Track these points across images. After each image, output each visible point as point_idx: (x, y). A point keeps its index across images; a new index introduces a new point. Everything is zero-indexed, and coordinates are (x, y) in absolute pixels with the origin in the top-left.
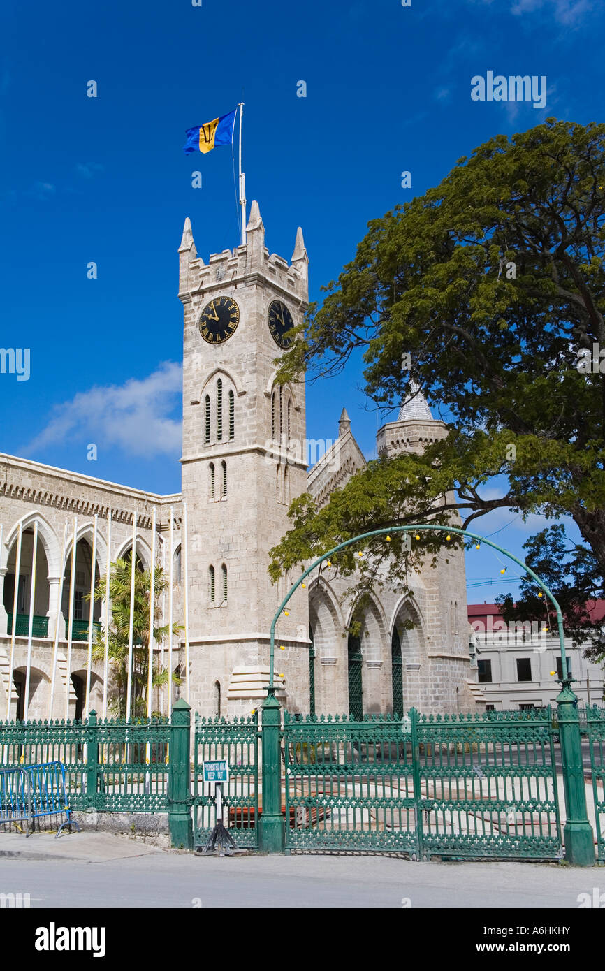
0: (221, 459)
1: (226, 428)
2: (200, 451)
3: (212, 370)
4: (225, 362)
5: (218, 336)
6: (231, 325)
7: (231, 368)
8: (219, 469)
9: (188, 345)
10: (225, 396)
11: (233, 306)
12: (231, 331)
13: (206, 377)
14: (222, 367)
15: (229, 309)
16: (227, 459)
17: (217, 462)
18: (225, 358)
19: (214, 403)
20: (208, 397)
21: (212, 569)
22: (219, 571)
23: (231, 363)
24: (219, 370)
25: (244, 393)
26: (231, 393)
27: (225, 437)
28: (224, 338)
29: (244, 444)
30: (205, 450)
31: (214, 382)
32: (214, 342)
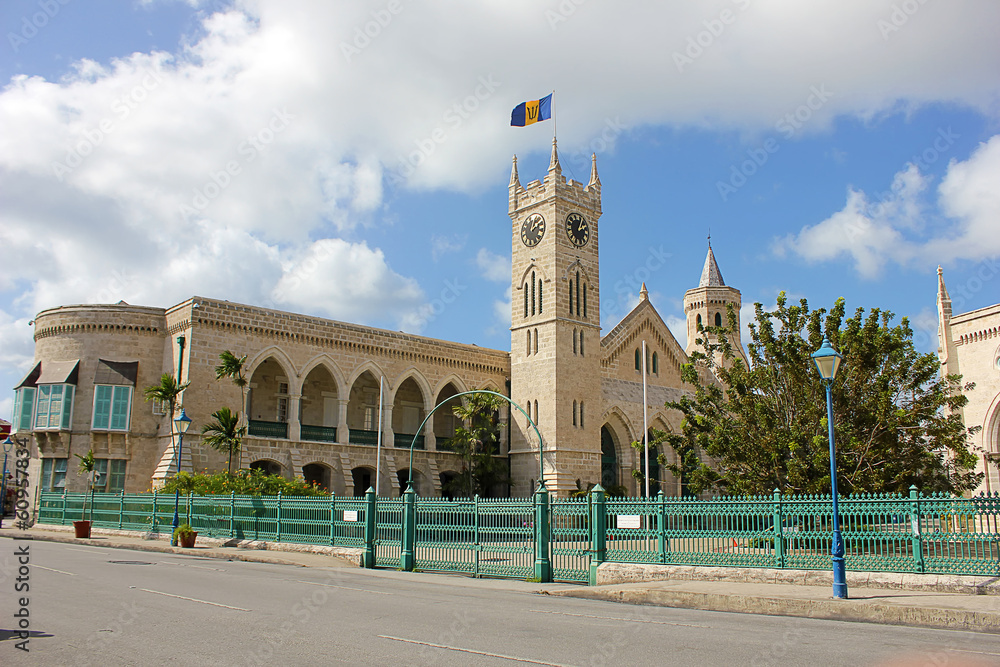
0: (534, 327)
1: (537, 306)
2: (521, 322)
3: (528, 266)
4: (537, 259)
5: (533, 242)
6: (540, 233)
7: (540, 263)
8: (532, 333)
9: (515, 248)
10: (537, 284)
11: (542, 220)
12: (540, 238)
13: (524, 271)
14: (535, 262)
15: (540, 222)
16: (538, 327)
17: (532, 329)
18: (537, 256)
19: (530, 288)
20: (527, 285)
21: (529, 403)
23: (541, 259)
24: (533, 265)
25: (549, 281)
26: (540, 282)
27: (537, 311)
28: (536, 243)
29: (548, 316)
30: (525, 322)
31: (530, 274)
32: (530, 246)
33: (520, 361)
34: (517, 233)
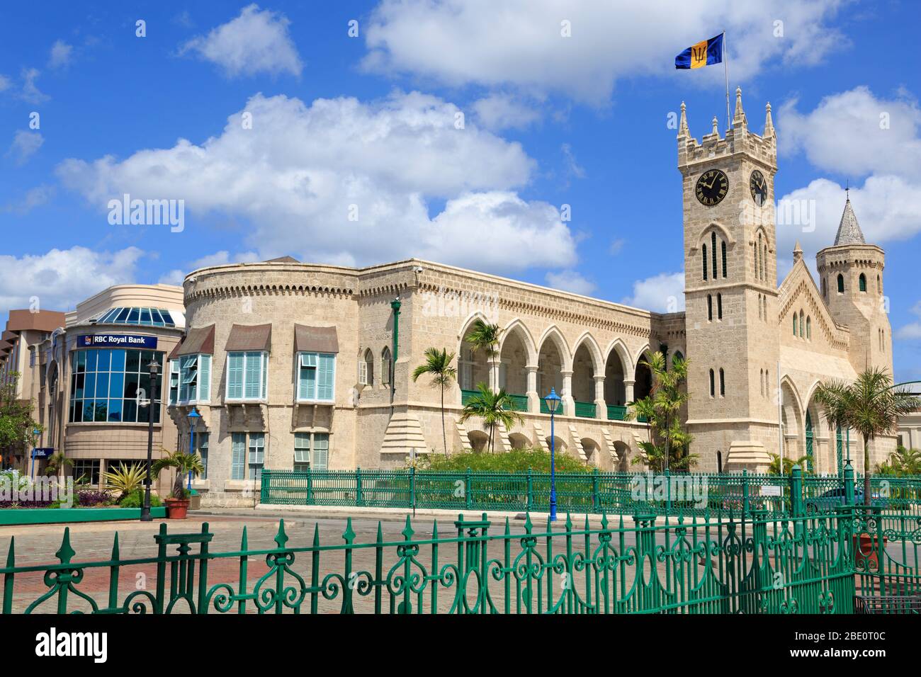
1: (720, 269)
2: (700, 285)
3: (708, 225)
4: (718, 219)
5: (712, 200)
6: (722, 192)
7: (723, 224)
8: (715, 300)
9: (687, 206)
10: (719, 245)
11: (723, 178)
12: (722, 197)
13: (703, 231)
14: (714, 222)
15: (720, 180)
16: (721, 292)
17: (713, 294)
18: (718, 216)
19: (709, 250)
20: (704, 247)
21: (712, 372)
22: (717, 375)
23: (723, 220)
24: (713, 226)
25: (734, 243)
27: (720, 274)
28: (716, 202)
29: (735, 281)
30: (704, 285)
31: (710, 234)
32: (708, 204)
33: (697, 327)
34: (690, 189)
